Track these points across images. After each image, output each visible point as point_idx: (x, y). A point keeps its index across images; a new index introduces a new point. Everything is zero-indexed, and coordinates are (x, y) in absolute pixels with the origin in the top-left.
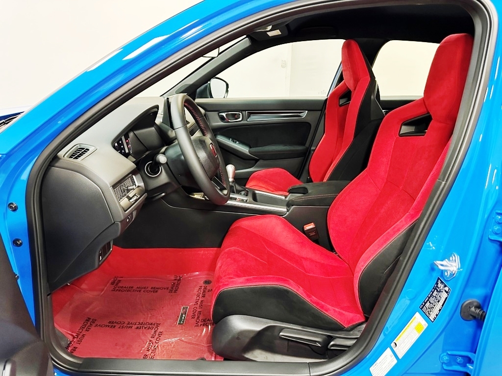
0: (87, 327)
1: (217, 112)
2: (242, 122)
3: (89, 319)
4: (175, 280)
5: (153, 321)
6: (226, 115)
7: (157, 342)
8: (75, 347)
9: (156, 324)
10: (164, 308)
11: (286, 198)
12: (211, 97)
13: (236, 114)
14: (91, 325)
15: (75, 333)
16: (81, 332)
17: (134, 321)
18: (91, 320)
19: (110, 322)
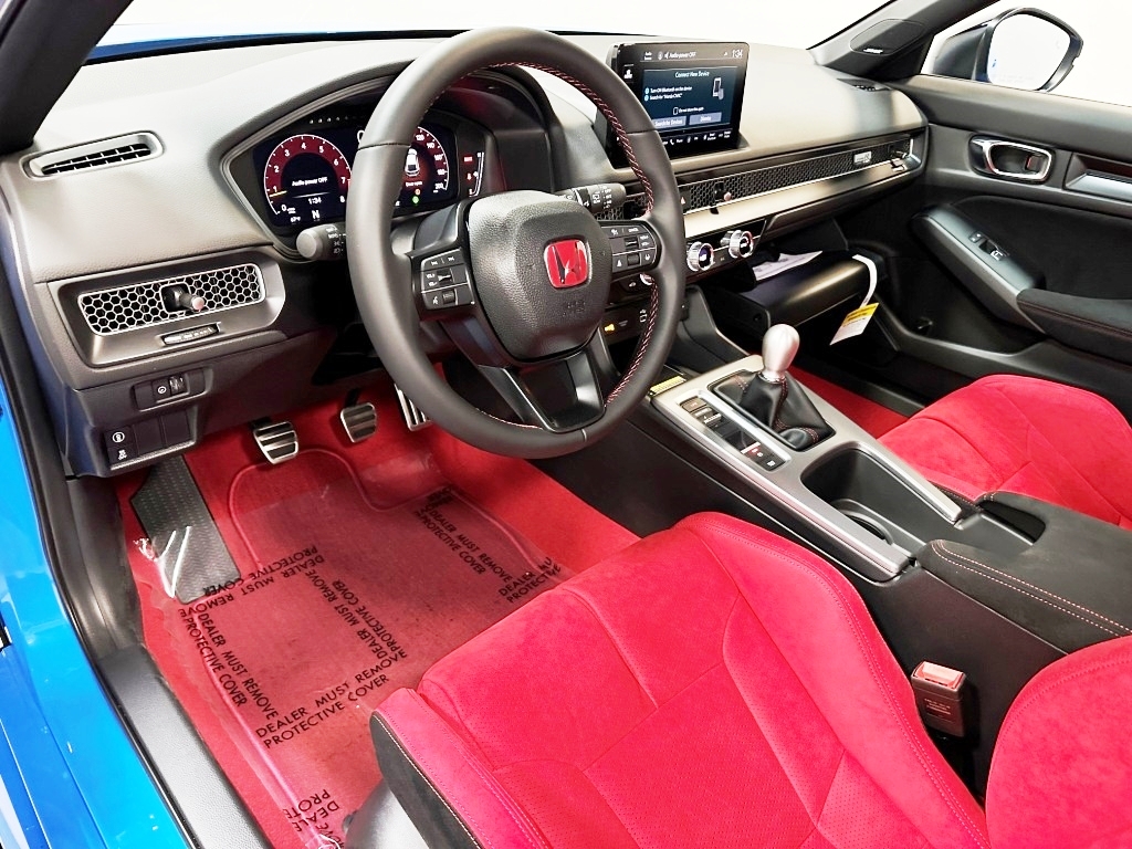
0: (292, 566)
1: (966, 133)
2: (1042, 187)
3: (315, 550)
4: (542, 568)
5: (401, 638)
6: (994, 150)
7: (355, 696)
8: (231, 596)
9: (397, 652)
10: (453, 625)
11: (962, 517)
12: (982, 76)
13: (1030, 154)
14: (305, 566)
15: (263, 563)
16: (272, 571)
17: (373, 611)
18: (313, 557)
19: (336, 584)
